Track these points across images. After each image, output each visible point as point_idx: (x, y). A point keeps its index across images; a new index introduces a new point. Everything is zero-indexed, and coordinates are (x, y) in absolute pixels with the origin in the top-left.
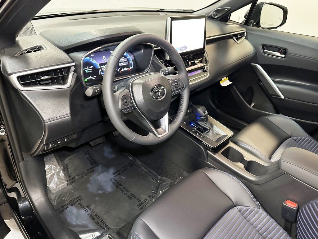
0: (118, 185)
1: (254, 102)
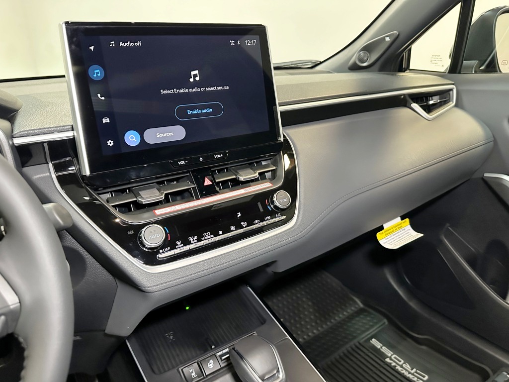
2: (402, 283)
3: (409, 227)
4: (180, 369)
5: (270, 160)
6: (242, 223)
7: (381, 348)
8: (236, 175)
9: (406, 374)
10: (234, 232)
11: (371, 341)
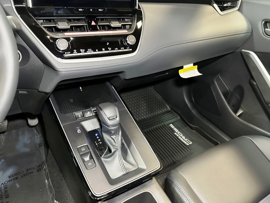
0: (4, 196)
1: (243, 109)
2: (190, 101)
3: (197, 70)
4: (74, 113)
5: (130, 19)
6: (109, 48)
7: (174, 128)
8: (110, 23)
9: (182, 140)
10: (104, 52)
11: (170, 125)
